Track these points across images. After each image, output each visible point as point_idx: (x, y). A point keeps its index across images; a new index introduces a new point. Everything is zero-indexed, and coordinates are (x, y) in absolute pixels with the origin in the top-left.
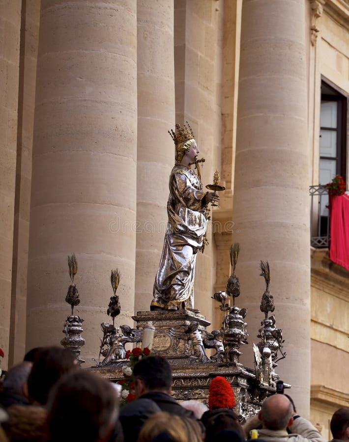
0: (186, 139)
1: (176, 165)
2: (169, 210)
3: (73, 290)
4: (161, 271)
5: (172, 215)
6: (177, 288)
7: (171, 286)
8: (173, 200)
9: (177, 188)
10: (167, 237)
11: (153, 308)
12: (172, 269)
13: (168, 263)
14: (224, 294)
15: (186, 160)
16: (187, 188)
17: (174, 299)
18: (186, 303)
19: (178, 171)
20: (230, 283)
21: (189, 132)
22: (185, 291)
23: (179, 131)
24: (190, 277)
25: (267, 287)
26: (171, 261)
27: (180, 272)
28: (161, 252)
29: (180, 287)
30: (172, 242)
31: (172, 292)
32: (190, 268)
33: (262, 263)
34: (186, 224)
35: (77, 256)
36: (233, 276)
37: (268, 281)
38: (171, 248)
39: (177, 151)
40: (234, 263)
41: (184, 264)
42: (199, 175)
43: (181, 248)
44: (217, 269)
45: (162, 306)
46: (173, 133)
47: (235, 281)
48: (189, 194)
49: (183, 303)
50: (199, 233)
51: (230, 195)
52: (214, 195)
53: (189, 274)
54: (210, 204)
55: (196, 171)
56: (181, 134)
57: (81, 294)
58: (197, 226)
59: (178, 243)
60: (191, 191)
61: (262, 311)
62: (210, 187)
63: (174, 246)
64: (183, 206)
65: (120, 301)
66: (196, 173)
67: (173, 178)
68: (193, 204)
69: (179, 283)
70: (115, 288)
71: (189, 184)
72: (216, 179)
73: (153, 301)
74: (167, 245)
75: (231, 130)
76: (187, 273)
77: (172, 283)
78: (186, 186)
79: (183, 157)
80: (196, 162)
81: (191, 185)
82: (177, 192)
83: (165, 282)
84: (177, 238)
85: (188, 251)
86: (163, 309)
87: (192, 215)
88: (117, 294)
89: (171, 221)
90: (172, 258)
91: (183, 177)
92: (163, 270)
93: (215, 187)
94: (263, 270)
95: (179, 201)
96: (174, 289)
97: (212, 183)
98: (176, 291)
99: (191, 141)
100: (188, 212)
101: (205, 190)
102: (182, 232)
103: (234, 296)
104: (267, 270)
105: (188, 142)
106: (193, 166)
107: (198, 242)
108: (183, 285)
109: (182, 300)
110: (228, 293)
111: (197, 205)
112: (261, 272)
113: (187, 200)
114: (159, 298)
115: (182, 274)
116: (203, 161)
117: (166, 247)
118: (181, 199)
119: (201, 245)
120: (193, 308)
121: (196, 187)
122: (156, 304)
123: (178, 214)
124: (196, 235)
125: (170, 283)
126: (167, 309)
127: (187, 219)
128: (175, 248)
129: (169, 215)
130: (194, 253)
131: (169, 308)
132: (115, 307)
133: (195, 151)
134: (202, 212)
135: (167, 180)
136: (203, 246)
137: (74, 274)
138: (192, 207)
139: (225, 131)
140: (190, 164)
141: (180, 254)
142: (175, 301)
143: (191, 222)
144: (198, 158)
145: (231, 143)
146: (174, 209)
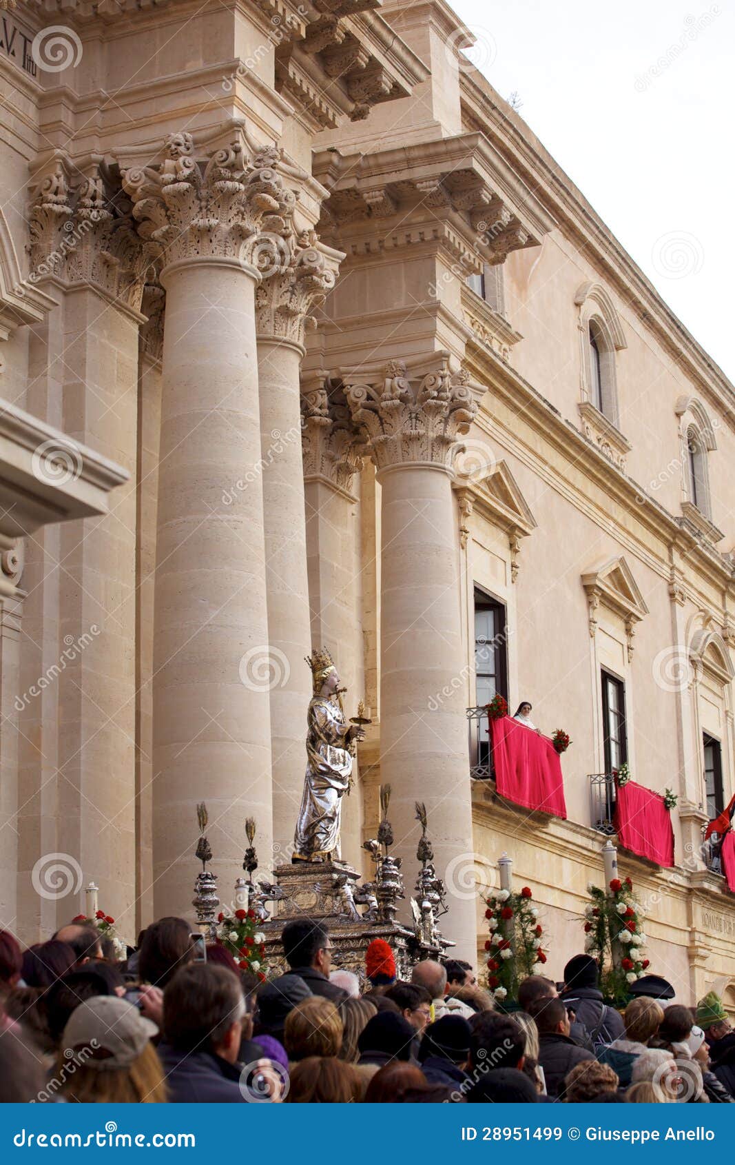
0: (325, 666)
1: (315, 696)
2: (308, 748)
3: (203, 843)
4: (301, 819)
5: (312, 754)
6: (321, 837)
7: (315, 835)
8: (312, 736)
9: (316, 723)
10: (308, 779)
11: (295, 861)
12: (314, 815)
13: (310, 809)
14: (375, 842)
15: (326, 690)
16: (327, 723)
17: (319, 849)
18: (332, 854)
19: (317, 703)
20: (382, 830)
21: (328, 658)
22: (331, 840)
23: (316, 657)
24: (335, 823)
25: (424, 831)
26: (313, 806)
27: (324, 818)
28: (301, 794)
29: (324, 836)
30: (313, 784)
31: (316, 842)
32: (335, 814)
33: (417, 805)
34: (329, 763)
35: (207, 802)
36: (384, 822)
37: (424, 824)
38: (313, 791)
39: (315, 680)
40: (385, 806)
41: (328, 811)
42: (341, 706)
43: (323, 791)
44: (365, 807)
45: (305, 858)
46: (310, 661)
47: (387, 827)
48: (330, 729)
49: (329, 854)
50: (343, 774)
51: (376, 723)
52: (359, 729)
53: (334, 821)
54: (355, 739)
55: (337, 702)
56: (318, 661)
57: (213, 847)
58: (341, 765)
59: (319, 785)
60: (332, 725)
61: (420, 859)
62: (355, 720)
63: (316, 789)
64: (324, 743)
65: (257, 853)
66: (338, 704)
67: (312, 711)
68: (335, 741)
69: (324, 831)
70: (251, 839)
71: (330, 717)
72: (360, 711)
73: (294, 853)
74: (308, 787)
75: (375, 650)
76: (331, 820)
77: (315, 832)
78: (326, 720)
79: (322, 687)
80: (337, 692)
81: (332, 719)
82: (316, 727)
83: (306, 832)
84: (318, 780)
85: (332, 795)
86: (306, 861)
87: (334, 753)
88: (253, 845)
89: (312, 761)
90: (314, 803)
91: (323, 710)
92: (304, 817)
93: (361, 720)
94: (419, 812)
95: (320, 738)
96: (317, 838)
97: (356, 716)
98: (320, 840)
99: (332, 668)
100: (331, 749)
101: (349, 724)
102: (322, 773)
103: (386, 845)
104: (422, 812)
105: (327, 670)
106: (334, 697)
107: (343, 783)
108: (328, 833)
109: (327, 851)
110: (380, 841)
111: (340, 742)
112: (416, 815)
113: (328, 736)
114: (301, 849)
115: (326, 820)
116: (345, 690)
117: (307, 791)
118: (322, 735)
119: (346, 786)
120: (340, 859)
121: (338, 721)
122: (298, 856)
123: (319, 752)
124: (340, 775)
125: (313, 831)
126: (311, 862)
127: (329, 758)
128: (317, 792)
129: (309, 754)
130: (339, 796)
131: (313, 860)
132: (252, 860)
133: (336, 680)
134: (346, 749)
135: (306, 712)
136: (349, 788)
137: (204, 825)
138: (335, 744)
139: (367, 651)
140: (330, 695)
141: (322, 798)
142: (319, 852)
143: (334, 761)
144: (340, 688)
145: (376, 662)
146: (314, 746)
